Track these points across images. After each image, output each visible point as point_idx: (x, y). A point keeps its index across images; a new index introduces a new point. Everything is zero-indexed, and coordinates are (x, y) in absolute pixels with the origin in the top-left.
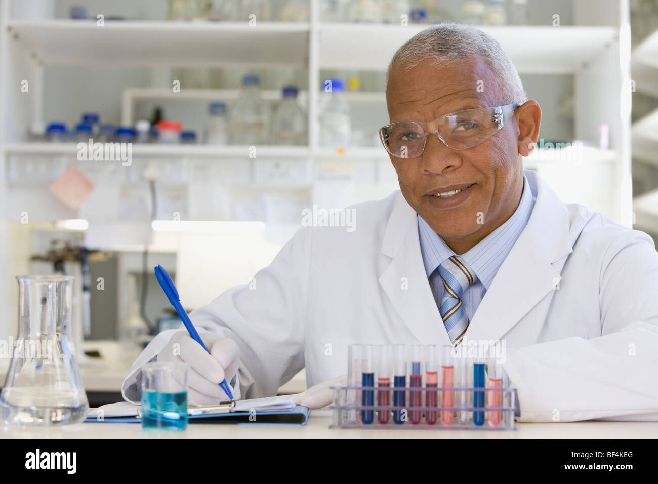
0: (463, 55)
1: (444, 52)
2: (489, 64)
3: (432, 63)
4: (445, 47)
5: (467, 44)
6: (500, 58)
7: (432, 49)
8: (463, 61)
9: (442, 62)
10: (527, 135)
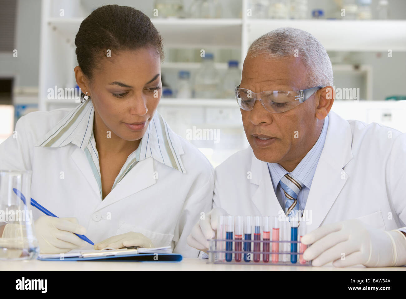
0: (286, 54)
1: (274, 51)
2: (304, 62)
3: (265, 57)
4: (276, 48)
5: (291, 47)
7: (267, 48)
8: (285, 58)
9: (271, 57)
10: (324, 106)
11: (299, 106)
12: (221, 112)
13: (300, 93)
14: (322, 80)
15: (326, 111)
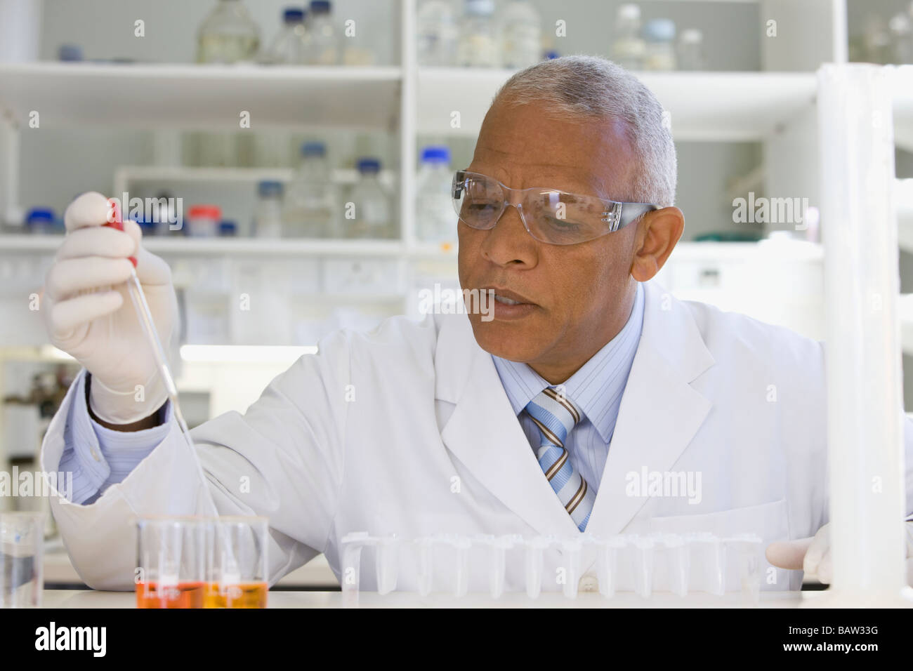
0: (597, 111)
1: (570, 99)
2: (631, 138)
3: (549, 109)
4: (577, 93)
5: (610, 98)
6: (653, 133)
7: (556, 89)
8: (593, 120)
9: (564, 111)
10: (653, 253)
11: (607, 237)
12: (356, 268)
13: (614, 207)
14: (660, 192)
15: (656, 264)
